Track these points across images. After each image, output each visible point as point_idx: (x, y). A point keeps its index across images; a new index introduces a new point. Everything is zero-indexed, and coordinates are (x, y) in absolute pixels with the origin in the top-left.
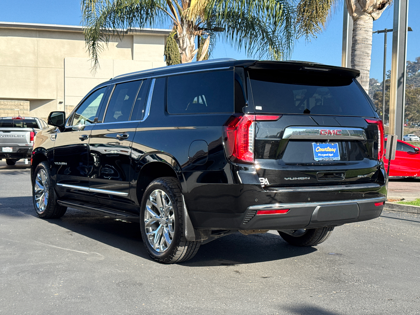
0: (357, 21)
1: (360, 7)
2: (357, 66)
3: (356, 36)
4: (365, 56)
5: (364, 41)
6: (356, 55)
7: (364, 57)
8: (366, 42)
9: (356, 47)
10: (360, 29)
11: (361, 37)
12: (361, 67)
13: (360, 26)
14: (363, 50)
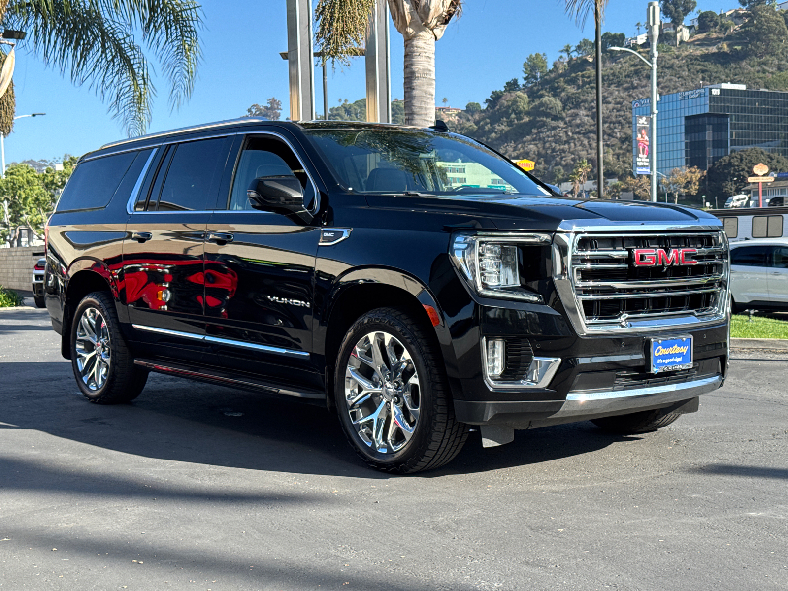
0: (413, 41)
1: (418, 18)
2: (417, 115)
3: (412, 65)
4: (429, 98)
5: (427, 74)
6: (415, 96)
7: (426, 101)
8: (428, 76)
9: (414, 84)
10: (418, 54)
11: (421, 67)
12: (423, 116)
13: (419, 50)
14: (425, 88)
